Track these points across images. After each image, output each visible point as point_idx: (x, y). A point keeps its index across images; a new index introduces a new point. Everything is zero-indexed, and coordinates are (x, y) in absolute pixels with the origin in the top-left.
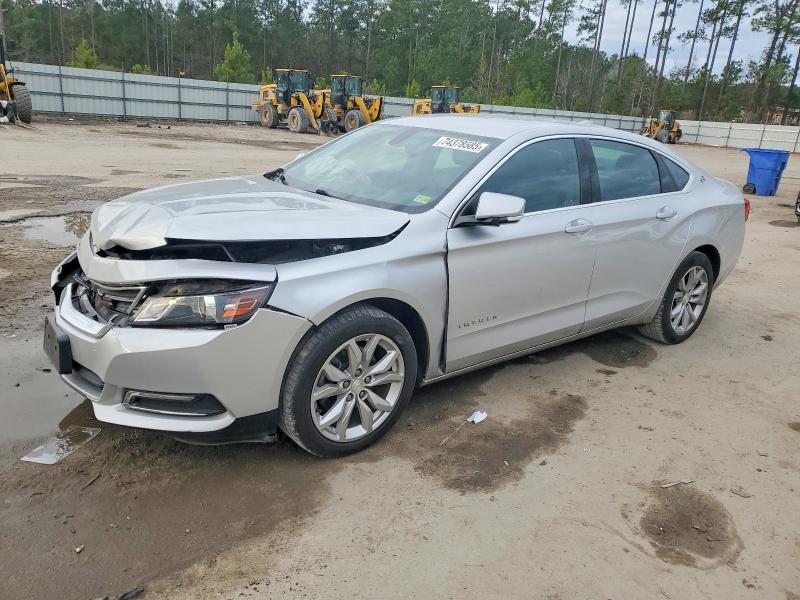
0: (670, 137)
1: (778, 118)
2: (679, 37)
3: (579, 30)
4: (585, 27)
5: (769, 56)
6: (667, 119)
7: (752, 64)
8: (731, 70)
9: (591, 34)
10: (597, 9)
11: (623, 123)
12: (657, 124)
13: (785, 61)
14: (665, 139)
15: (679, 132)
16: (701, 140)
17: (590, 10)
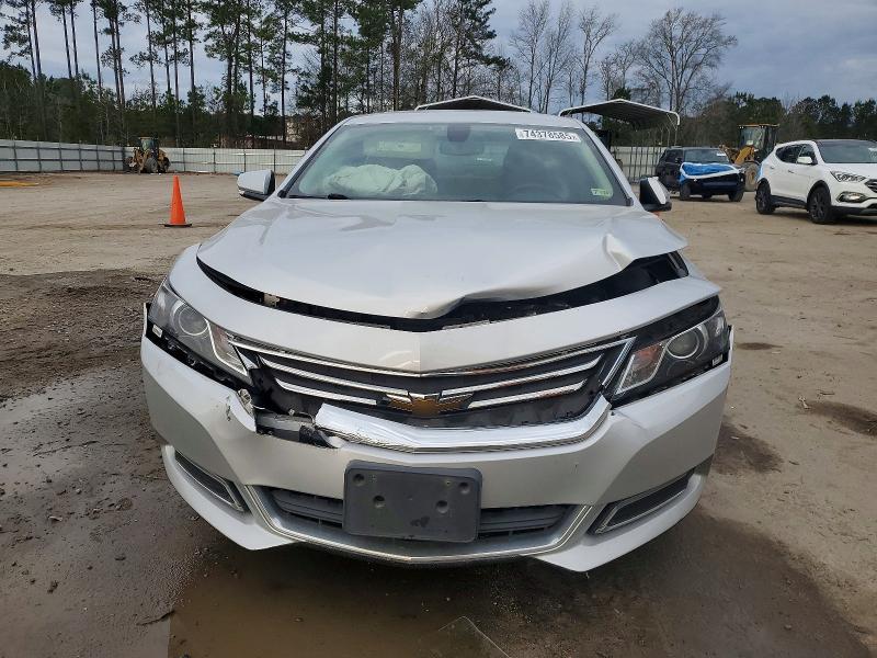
0: (159, 166)
1: (249, 144)
2: (132, 59)
3: (6, 42)
4: (14, 39)
5: (229, 84)
6: (151, 147)
7: (216, 90)
8: (195, 95)
9: (23, 48)
10: (23, 19)
11: (100, 154)
12: (142, 152)
13: (242, 87)
14: (155, 169)
15: (166, 159)
16: (190, 168)
17: (13, 19)
